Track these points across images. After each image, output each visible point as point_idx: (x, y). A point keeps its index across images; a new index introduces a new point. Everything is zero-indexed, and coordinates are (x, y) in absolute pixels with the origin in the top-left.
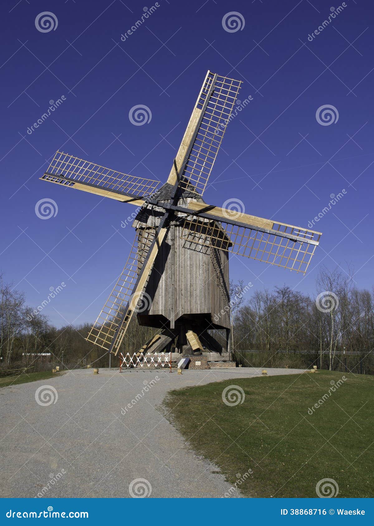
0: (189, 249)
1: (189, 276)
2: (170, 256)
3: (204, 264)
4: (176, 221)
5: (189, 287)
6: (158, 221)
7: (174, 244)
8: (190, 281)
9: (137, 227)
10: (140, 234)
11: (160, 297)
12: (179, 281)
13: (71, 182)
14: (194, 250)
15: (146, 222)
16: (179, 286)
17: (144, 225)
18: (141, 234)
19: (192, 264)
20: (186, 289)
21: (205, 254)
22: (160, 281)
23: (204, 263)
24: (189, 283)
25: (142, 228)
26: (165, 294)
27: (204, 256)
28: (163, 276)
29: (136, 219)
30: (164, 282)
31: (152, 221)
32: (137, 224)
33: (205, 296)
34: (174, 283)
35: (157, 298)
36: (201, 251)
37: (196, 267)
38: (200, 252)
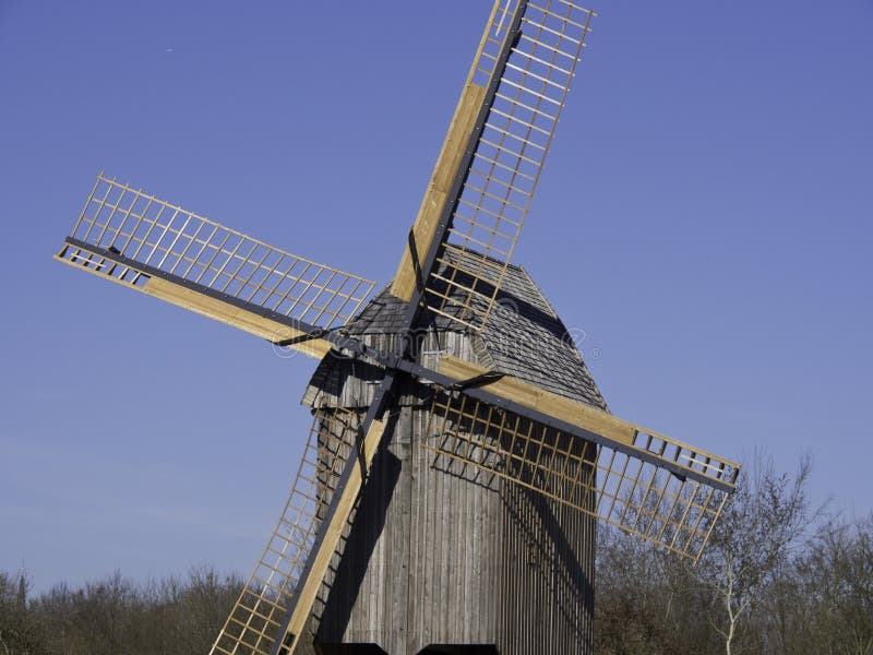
0: (447, 472)
1: (445, 545)
2: (398, 489)
3: (484, 515)
4: (417, 396)
5: (444, 575)
6: (369, 392)
7: (409, 459)
8: (449, 559)
9: (316, 406)
10: (323, 426)
11: (373, 596)
12: (420, 557)
13: (140, 272)
14: (460, 477)
15: (339, 393)
16: (420, 570)
17: (333, 401)
18: (325, 423)
19: (453, 512)
20: (436, 578)
21: (487, 488)
22: (374, 555)
23: (482, 512)
24: (444, 564)
25: (328, 410)
26: (385, 590)
27: (484, 496)
28: (382, 541)
29: (313, 382)
30: (382, 557)
31: (355, 390)
32: (315, 397)
33: (482, 600)
34: (406, 564)
35: (364, 600)
36: (478, 481)
37: (464, 523)
38: (474, 482)
